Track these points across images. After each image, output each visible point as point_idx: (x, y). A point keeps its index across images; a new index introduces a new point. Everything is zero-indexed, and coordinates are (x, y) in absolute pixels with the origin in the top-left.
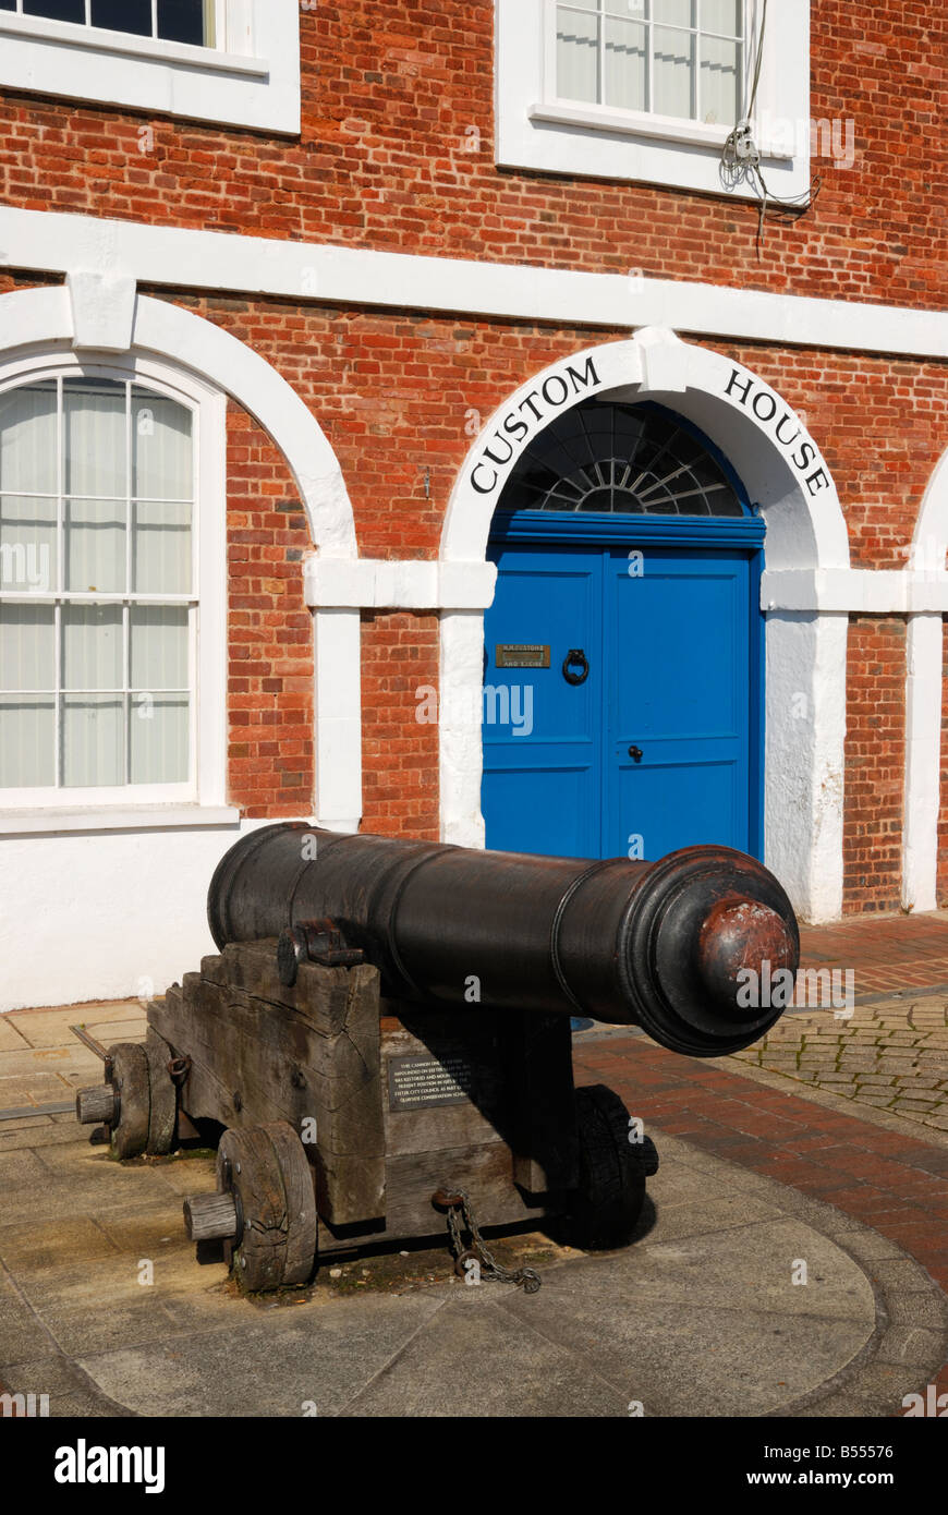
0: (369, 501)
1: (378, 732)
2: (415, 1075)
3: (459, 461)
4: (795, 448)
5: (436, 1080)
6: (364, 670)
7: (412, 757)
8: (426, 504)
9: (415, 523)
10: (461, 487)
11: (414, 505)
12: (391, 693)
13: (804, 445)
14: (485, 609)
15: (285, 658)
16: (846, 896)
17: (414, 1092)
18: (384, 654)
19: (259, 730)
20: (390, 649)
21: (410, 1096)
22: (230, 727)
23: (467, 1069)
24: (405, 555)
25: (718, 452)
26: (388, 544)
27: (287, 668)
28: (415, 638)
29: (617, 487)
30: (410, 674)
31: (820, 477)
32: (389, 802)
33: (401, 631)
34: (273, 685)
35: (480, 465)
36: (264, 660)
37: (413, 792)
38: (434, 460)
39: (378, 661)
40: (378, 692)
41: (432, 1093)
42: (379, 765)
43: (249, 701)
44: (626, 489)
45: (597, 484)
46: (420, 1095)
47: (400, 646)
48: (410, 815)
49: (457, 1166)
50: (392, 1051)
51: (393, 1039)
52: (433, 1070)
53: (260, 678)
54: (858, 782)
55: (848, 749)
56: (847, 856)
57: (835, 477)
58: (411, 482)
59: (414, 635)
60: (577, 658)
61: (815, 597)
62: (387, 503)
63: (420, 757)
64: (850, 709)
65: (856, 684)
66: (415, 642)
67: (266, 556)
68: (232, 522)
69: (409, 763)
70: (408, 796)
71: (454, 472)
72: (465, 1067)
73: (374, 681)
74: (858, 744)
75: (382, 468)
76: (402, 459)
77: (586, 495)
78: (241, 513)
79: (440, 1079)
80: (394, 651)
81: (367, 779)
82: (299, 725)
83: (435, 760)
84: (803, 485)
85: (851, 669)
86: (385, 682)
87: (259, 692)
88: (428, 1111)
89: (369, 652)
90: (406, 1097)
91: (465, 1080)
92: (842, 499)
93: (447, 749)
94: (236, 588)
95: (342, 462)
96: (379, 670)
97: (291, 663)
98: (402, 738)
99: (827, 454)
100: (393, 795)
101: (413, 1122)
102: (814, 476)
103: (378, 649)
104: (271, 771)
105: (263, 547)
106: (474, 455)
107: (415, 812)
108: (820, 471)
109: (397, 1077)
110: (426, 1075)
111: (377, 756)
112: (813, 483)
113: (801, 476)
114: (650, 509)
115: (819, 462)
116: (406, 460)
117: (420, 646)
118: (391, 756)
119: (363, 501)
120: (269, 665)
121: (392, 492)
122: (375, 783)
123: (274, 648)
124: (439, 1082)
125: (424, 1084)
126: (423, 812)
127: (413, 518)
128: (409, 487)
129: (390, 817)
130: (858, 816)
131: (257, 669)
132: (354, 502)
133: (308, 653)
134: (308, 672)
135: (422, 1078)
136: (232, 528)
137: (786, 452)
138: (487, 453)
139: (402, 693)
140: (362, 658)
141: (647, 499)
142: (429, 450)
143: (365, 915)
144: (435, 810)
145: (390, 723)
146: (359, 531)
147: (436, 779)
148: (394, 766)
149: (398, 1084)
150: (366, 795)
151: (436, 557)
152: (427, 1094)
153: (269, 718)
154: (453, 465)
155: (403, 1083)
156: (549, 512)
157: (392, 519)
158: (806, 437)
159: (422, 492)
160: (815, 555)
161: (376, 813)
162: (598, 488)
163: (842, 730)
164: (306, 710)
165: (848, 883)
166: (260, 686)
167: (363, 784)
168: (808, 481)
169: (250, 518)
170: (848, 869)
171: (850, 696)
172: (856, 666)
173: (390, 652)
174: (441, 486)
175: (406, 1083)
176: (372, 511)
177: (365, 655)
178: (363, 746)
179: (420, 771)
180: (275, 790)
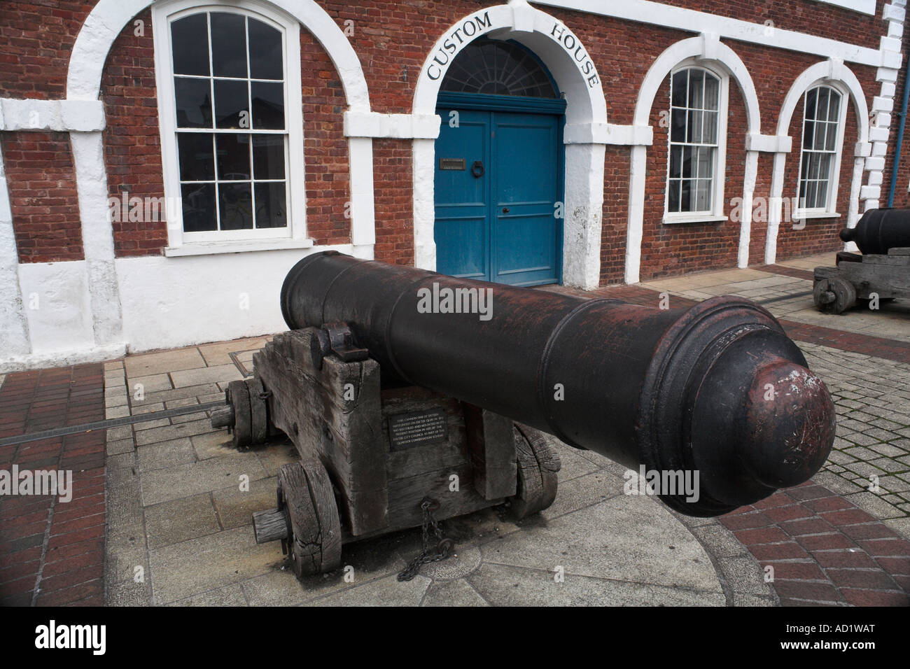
0: (376, 83)
1: (383, 201)
2: (406, 426)
3: (421, 64)
4: (583, 63)
5: (421, 428)
6: (375, 170)
7: (400, 213)
8: (404, 85)
9: (400, 94)
10: (423, 77)
11: (399, 86)
12: (388, 182)
13: (588, 62)
14: (435, 139)
15: (334, 163)
16: (601, 277)
17: (407, 437)
18: (385, 162)
19: (322, 200)
20: (388, 159)
21: (404, 440)
22: (307, 199)
23: (441, 420)
24: (395, 111)
25: (545, 67)
26: (386, 105)
27: (335, 169)
28: (400, 154)
29: (498, 82)
30: (398, 172)
31: (595, 78)
32: (388, 236)
33: (393, 150)
34: (328, 178)
35: (432, 65)
36: (323, 164)
37: (401, 231)
38: (409, 62)
39: (382, 165)
40: (382, 181)
41: (419, 437)
42: (383, 217)
43: (317, 186)
44: (502, 83)
45: (488, 80)
46: (411, 439)
47: (393, 158)
48: (400, 242)
49: (436, 482)
50: (391, 411)
51: (391, 403)
52: (419, 422)
53: (322, 174)
54: (608, 225)
55: (604, 209)
56: (602, 259)
57: (601, 79)
58: (397, 74)
59: (400, 152)
60: (477, 165)
61: (590, 135)
62: (385, 84)
63: (404, 213)
64: (605, 190)
65: (608, 179)
66: (401, 155)
67: (322, 110)
68: (305, 92)
69: (398, 216)
70: (398, 233)
71: (419, 69)
72: (440, 418)
73: (380, 176)
74: (608, 207)
75: (382, 66)
76: (393, 62)
77: (483, 85)
78: (310, 88)
79: (423, 428)
80: (390, 160)
81: (377, 224)
82: (342, 198)
83: (411, 215)
84: (587, 82)
85: (606, 171)
86: (385, 176)
87: (322, 181)
88: (416, 448)
89: (377, 160)
90: (400, 441)
91: (440, 427)
92: (604, 90)
93: (417, 209)
94: (308, 127)
95: (362, 62)
96: (382, 170)
97: (337, 166)
98: (394, 204)
99: (597, 68)
100: (390, 232)
101: (406, 457)
102: (592, 78)
103: (382, 159)
104: (329, 221)
105: (321, 106)
106: (429, 60)
107: (401, 241)
108: (595, 76)
109: (395, 428)
110: (414, 425)
111: (382, 213)
112: (591, 81)
113: (586, 77)
114: (513, 93)
115: (594, 71)
116: (394, 62)
117: (402, 158)
118: (389, 213)
119: (373, 83)
120: (326, 167)
121: (387, 78)
122: (382, 226)
123: (328, 158)
124: (423, 430)
125: (413, 432)
126: (405, 241)
127: (399, 92)
128: (396, 76)
129: (389, 244)
130: (607, 240)
131: (319, 169)
132: (368, 82)
133: (347, 161)
134: (347, 171)
135: (412, 428)
136: (304, 95)
137: (579, 65)
138: (436, 59)
139: (394, 182)
140: (374, 164)
141: (512, 88)
142: (406, 57)
143: (369, 322)
144: (412, 239)
145: (389, 197)
146: (371, 99)
147: (412, 224)
148: (390, 218)
149: (396, 432)
150: (377, 233)
151: (410, 112)
152: (416, 438)
153: (327, 195)
154: (419, 66)
155: (399, 432)
156: (465, 93)
157: (388, 92)
158: (588, 58)
159: (402, 79)
160: (592, 116)
161: (382, 241)
162: (488, 82)
163: (602, 200)
164: (346, 190)
165: (602, 271)
166: (322, 178)
167: (376, 227)
168: (589, 79)
169: (314, 90)
170: (602, 265)
171: (605, 184)
172: (608, 170)
173: (388, 160)
174: (413, 77)
175: (401, 432)
176: (377, 88)
177: (375, 162)
178: (375, 208)
179: (404, 220)
180: (331, 231)
